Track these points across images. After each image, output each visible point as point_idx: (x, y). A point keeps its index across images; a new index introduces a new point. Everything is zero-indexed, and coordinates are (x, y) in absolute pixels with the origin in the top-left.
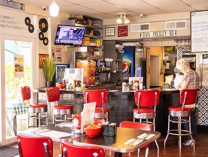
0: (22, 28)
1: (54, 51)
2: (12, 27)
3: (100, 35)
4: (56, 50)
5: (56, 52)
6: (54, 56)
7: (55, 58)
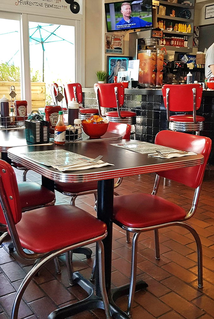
0: (59, 7)
1: (110, 39)
2: (44, 5)
3: (190, 17)
4: (113, 37)
5: (114, 40)
6: (109, 46)
7: (111, 48)
